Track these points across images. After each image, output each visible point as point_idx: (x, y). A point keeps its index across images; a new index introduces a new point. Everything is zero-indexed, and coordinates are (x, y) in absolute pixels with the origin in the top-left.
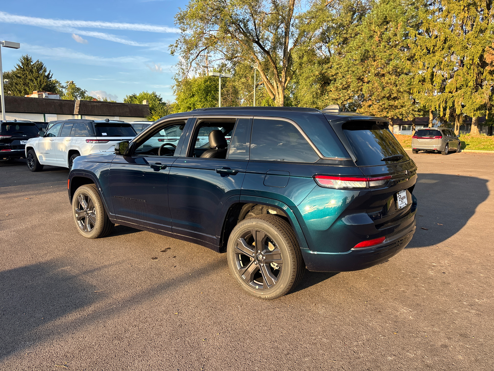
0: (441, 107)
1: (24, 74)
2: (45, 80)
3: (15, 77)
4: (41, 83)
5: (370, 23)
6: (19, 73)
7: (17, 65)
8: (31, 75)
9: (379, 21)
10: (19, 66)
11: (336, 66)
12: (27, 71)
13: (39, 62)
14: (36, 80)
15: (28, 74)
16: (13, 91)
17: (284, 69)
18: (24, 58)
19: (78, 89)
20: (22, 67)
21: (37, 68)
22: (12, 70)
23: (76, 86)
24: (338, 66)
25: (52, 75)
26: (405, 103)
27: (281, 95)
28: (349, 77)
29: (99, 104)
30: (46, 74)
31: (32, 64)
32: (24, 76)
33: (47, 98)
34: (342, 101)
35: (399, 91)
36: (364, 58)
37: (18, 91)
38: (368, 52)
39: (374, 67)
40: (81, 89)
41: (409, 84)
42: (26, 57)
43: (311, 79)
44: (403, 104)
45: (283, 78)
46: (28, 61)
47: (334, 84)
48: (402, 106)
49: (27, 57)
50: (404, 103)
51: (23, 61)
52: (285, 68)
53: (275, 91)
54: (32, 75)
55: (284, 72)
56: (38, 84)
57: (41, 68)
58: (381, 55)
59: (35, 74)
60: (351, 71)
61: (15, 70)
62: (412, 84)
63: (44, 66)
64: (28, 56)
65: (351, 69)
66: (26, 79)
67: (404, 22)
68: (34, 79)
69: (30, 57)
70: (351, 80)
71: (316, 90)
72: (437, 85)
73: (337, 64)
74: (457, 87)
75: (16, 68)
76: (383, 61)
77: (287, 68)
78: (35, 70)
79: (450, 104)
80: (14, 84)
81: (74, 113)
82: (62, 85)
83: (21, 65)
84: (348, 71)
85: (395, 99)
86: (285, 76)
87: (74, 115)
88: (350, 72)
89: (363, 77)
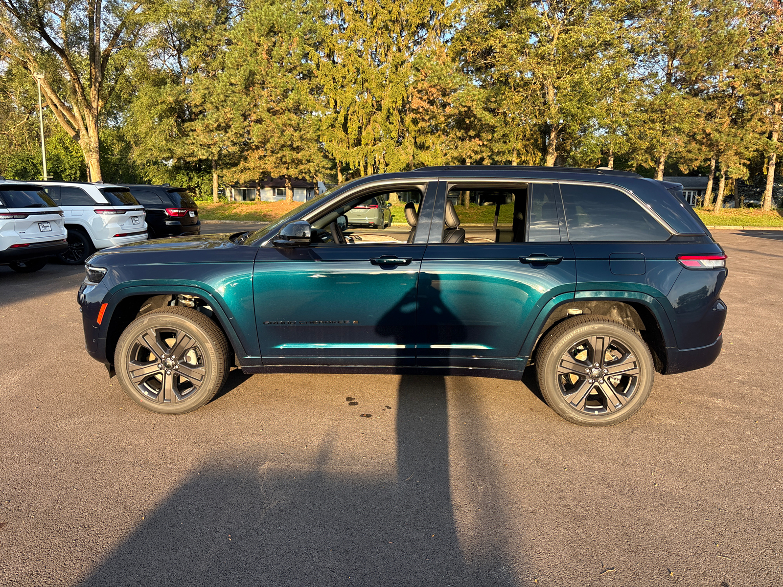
0: (361, 165)
5: (250, 30)
9: (264, 30)
11: (202, 91)
17: (95, 85)
24: (206, 92)
26: (313, 156)
27: (92, 131)
28: (227, 110)
34: (219, 149)
35: (301, 138)
36: (249, 83)
38: (254, 74)
39: (264, 99)
41: (318, 129)
43: (159, 107)
44: (308, 158)
45: (94, 101)
47: (203, 120)
48: (308, 161)
50: (310, 156)
52: (97, 84)
53: (78, 123)
55: (95, 90)
58: (275, 81)
60: (231, 101)
62: (321, 128)
65: (230, 98)
67: (301, 37)
70: (232, 116)
71: (170, 128)
72: (353, 133)
73: (204, 87)
74: (375, 138)
76: (278, 91)
77: (100, 83)
79: (370, 161)
84: (225, 101)
85: (298, 149)
86: (97, 97)
88: (229, 103)
89: (249, 112)
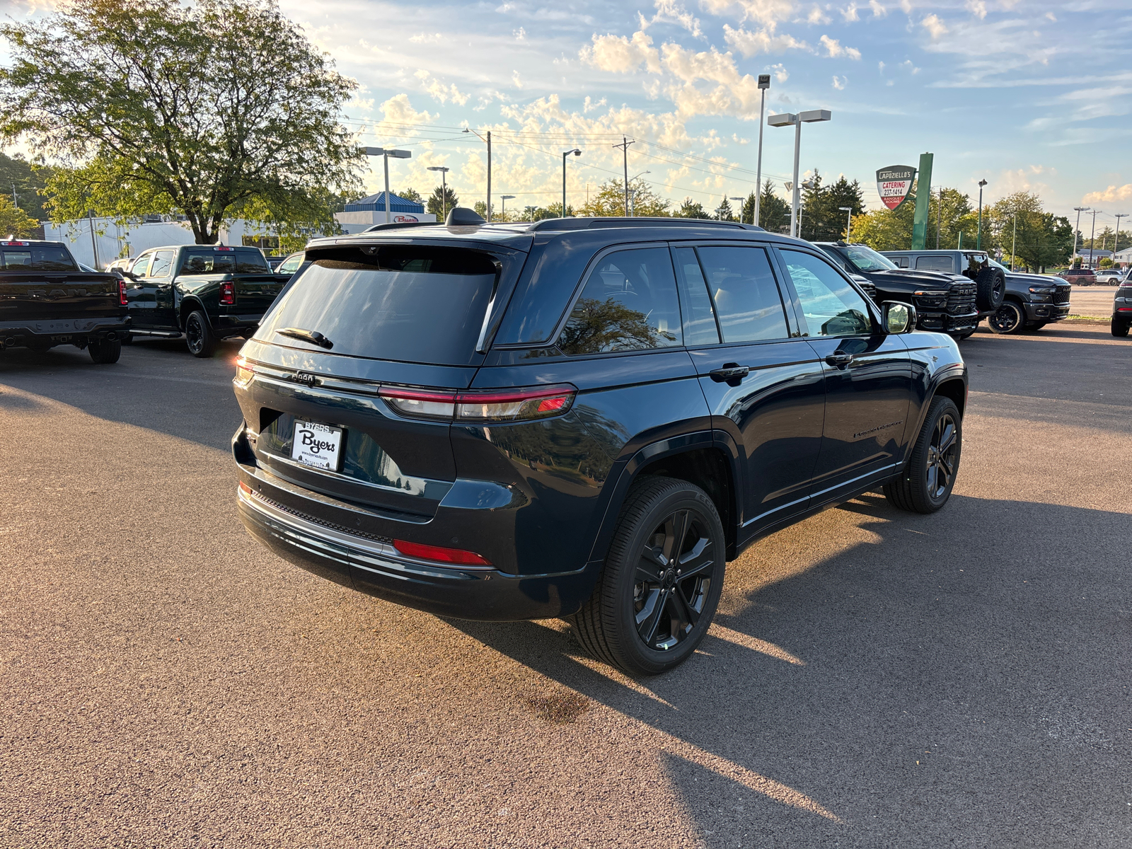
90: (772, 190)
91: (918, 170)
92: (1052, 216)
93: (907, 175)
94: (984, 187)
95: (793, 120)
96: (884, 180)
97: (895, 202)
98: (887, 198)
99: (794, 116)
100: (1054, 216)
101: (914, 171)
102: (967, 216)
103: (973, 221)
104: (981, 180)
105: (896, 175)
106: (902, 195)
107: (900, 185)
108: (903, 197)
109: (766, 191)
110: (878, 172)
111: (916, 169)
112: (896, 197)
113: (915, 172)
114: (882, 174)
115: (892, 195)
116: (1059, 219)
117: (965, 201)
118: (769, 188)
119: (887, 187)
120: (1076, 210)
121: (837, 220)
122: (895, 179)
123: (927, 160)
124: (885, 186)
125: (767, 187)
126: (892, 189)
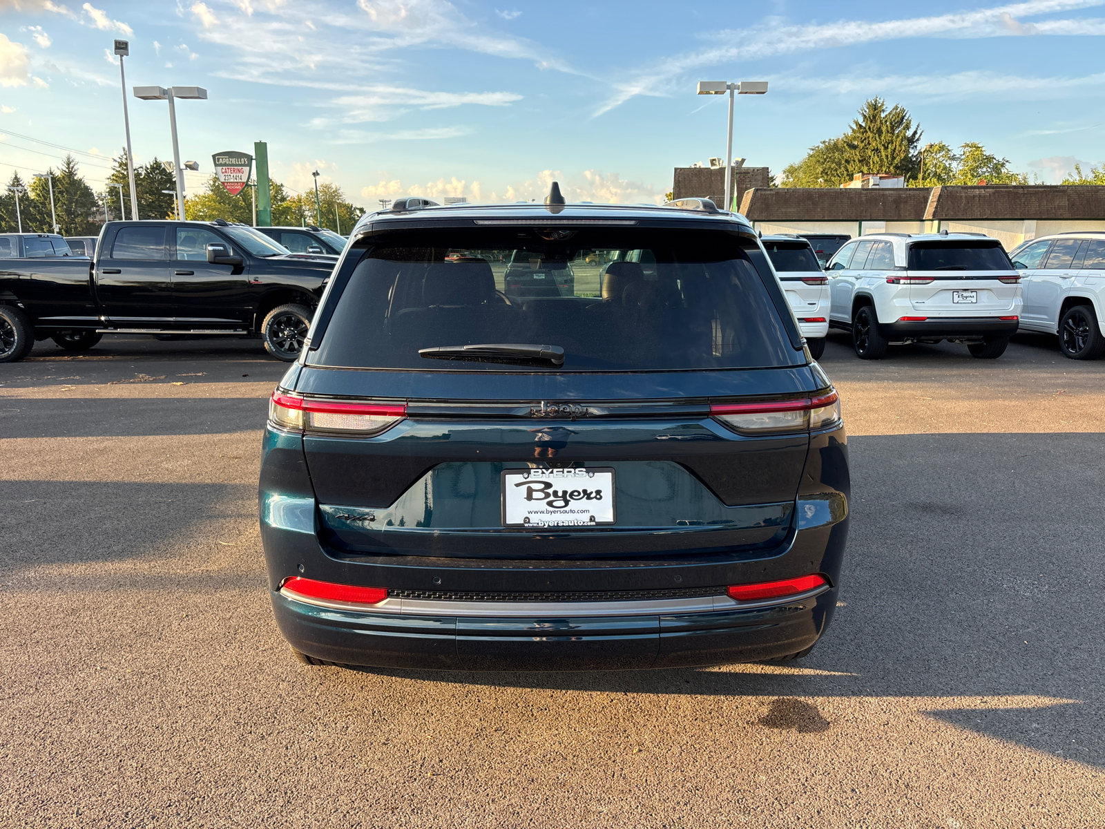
1: (865, 139)
2: (903, 147)
3: (847, 147)
4: (894, 155)
6: (855, 138)
7: (855, 121)
8: (878, 139)
10: (857, 123)
12: (871, 132)
13: (899, 110)
14: (886, 148)
15: (872, 138)
16: (839, 176)
18: (869, 106)
19: (989, 159)
20: (864, 125)
21: (891, 123)
22: (844, 134)
23: (984, 153)
25: (921, 134)
29: (988, 192)
30: (909, 133)
31: (883, 115)
32: (863, 144)
33: (877, 187)
37: (847, 175)
40: (995, 159)
42: (873, 102)
46: (875, 109)
49: (876, 101)
51: (867, 111)
54: (880, 139)
56: (887, 159)
57: (901, 122)
59: (885, 137)
61: (850, 132)
63: (907, 116)
64: (878, 99)
66: (867, 149)
68: (882, 148)
69: (881, 101)
75: (851, 128)
78: (887, 126)
80: (843, 162)
81: (923, 217)
82: (951, 154)
83: (861, 121)
87: (924, 221)
90: (75, 167)
91: (254, 157)
92: (352, 207)
93: (245, 162)
94: (317, 177)
95: (163, 94)
96: (221, 165)
97: (236, 187)
98: (227, 183)
99: (164, 90)
100: (354, 206)
101: (250, 158)
102: (285, 204)
103: (289, 208)
104: (315, 171)
105: (233, 161)
106: (243, 181)
107: (239, 171)
108: (243, 183)
109: (68, 168)
110: (214, 156)
111: (252, 156)
112: (237, 183)
113: (252, 159)
114: (218, 159)
115: (232, 180)
116: (358, 209)
117: (281, 190)
118: (71, 165)
119: (226, 172)
120: (380, 201)
121: (157, 203)
122: (233, 165)
123: (261, 148)
124: (223, 171)
125: (68, 164)
126: (232, 175)
